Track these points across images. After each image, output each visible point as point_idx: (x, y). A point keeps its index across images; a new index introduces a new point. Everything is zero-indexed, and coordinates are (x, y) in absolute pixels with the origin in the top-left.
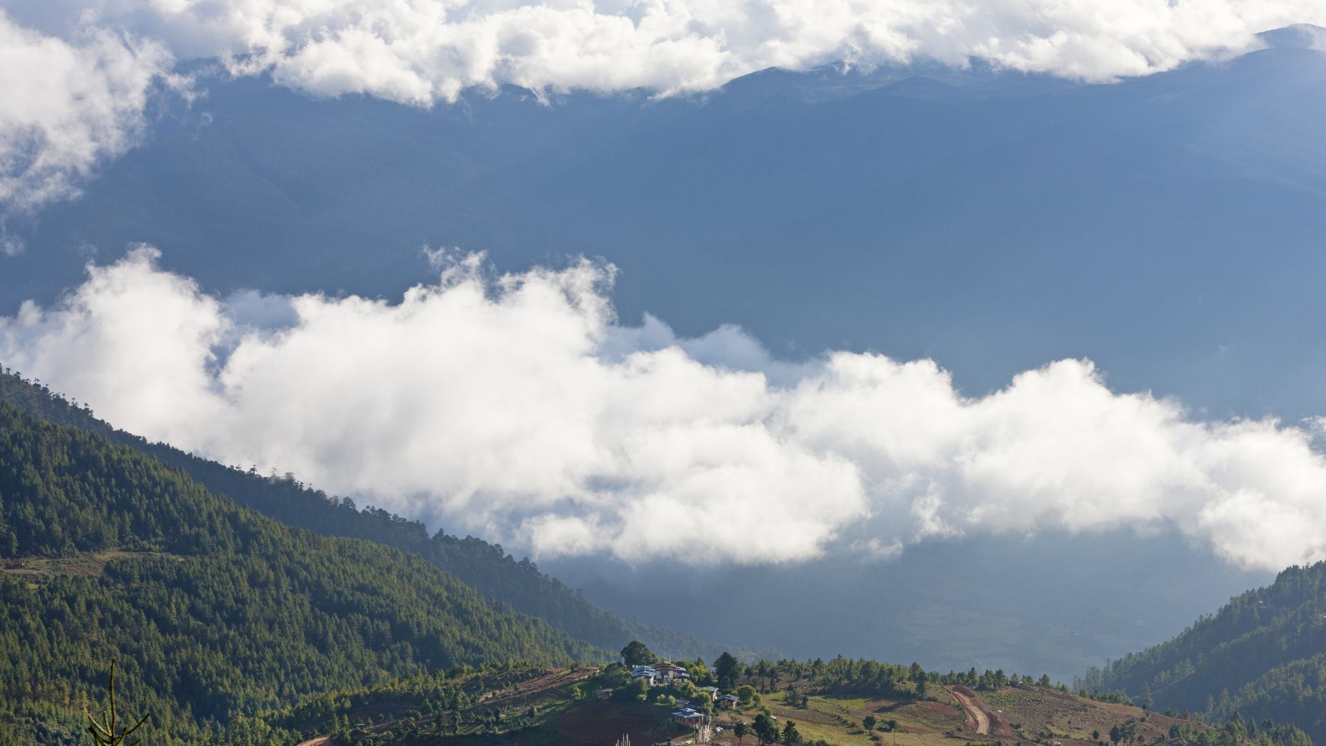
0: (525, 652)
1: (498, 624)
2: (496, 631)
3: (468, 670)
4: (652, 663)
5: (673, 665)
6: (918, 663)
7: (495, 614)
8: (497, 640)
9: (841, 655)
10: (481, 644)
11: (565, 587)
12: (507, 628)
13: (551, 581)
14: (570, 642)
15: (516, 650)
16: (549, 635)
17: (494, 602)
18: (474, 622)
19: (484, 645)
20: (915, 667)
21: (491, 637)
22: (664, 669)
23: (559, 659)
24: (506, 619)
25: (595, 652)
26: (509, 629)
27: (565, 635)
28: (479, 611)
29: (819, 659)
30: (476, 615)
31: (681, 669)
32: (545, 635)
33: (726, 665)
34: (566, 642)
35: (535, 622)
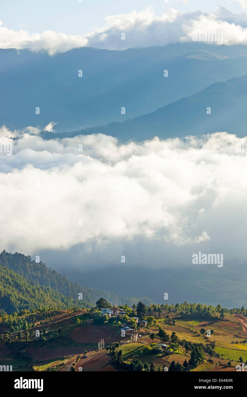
0: (46, 303)
1: (33, 290)
2: (33, 294)
3: (27, 312)
4: (109, 307)
5: (118, 308)
6: (220, 305)
7: (32, 286)
8: (34, 297)
9: (186, 302)
10: (28, 300)
11: (58, 273)
12: (38, 292)
13: (52, 271)
14: (63, 297)
15: (42, 301)
16: (54, 295)
17: (30, 281)
18: (24, 290)
19: (29, 300)
20: (219, 306)
21: (32, 297)
22: (114, 309)
23: (60, 305)
24: (37, 288)
25: (74, 301)
26: (39, 293)
27: (61, 294)
28: (26, 285)
29: (177, 304)
30: (24, 287)
31: (122, 310)
32: (53, 294)
33: (141, 307)
34: (61, 297)
35: (48, 289)
